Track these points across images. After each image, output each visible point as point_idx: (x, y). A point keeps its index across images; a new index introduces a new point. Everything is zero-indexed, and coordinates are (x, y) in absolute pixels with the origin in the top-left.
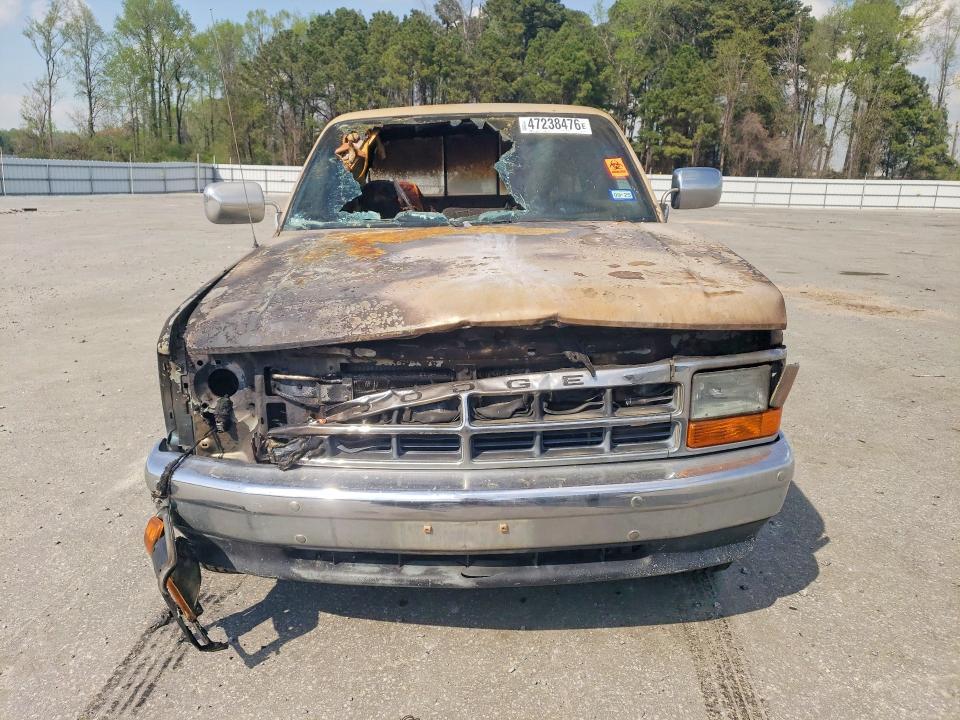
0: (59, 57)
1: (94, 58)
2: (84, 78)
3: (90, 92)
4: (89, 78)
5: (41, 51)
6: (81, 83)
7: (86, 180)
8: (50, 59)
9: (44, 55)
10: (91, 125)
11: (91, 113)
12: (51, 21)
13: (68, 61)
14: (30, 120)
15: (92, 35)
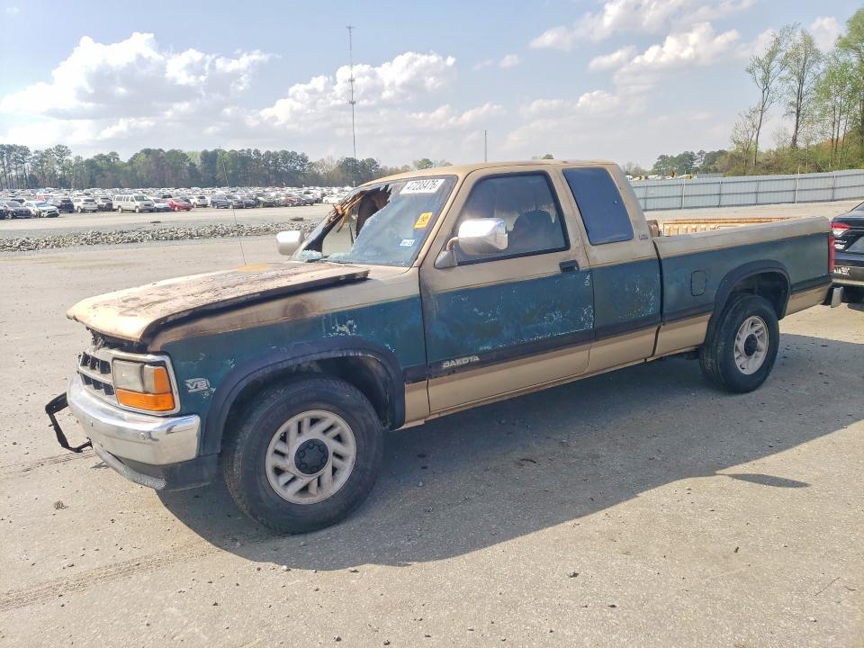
0: (774, 84)
1: (808, 79)
2: (795, 100)
3: (798, 111)
4: (800, 97)
5: (759, 83)
6: (792, 104)
7: (752, 193)
8: (766, 87)
9: (761, 85)
10: (795, 140)
11: (797, 129)
12: (772, 55)
13: (783, 87)
14: (739, 143)
15: (810, 58)
